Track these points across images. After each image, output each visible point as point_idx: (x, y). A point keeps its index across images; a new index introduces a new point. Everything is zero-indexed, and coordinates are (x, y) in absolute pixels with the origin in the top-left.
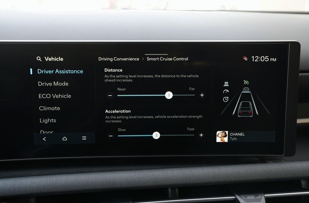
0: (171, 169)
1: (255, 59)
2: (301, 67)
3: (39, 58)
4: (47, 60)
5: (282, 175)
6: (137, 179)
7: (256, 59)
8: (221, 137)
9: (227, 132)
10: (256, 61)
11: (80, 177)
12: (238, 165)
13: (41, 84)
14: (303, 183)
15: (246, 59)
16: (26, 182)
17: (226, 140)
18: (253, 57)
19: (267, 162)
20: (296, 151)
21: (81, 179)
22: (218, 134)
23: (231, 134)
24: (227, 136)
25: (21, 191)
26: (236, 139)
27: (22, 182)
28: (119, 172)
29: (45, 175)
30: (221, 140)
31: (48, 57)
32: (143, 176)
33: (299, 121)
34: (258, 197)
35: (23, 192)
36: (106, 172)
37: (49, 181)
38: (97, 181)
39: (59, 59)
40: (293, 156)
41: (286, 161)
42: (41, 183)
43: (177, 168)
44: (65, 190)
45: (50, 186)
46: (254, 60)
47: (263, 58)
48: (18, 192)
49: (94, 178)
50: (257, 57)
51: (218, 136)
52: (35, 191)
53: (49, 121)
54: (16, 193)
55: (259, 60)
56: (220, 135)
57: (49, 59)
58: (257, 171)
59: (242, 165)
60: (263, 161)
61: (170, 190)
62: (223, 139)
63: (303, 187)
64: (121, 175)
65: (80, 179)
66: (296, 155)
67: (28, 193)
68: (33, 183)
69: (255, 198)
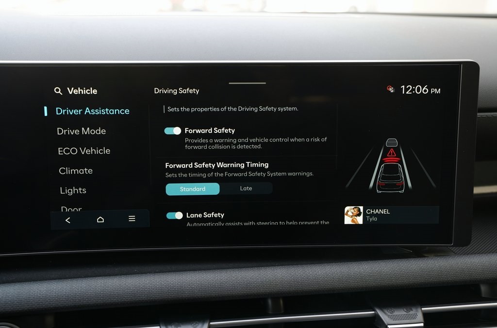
0: (272, 268)
1: (406, 90)
2: (481, 103)
3: (57, 90)
4: (71, 93)
6: (217, 284)
8: (352, 216)
10: (407, 93)
11: (125, 282)
13: (61, 131)
14: (484, 288)
15: (391, 90)
16: (38, 289)
17: (360, 220)
18: (403, 86)
19: (426, 255)
21: (127, 284)
22: (348, 211)
23: (369, 212)
24: (362, 215)
25: (31, 303)
26: (375, 219)
27: (32, 290)
29: (70, 278)
31: (73, 88)
32: (227, 279)
33: (477, 190)
34: (411, 312)
37: (75, 288)
38: (153, 287)
39: (90, 92)
40: (467, 245)
41: (456, 254)
42: (63, 291)
43: (282, 265)
45: (78, 295)
46: (405, 92)
47: (419, 88)
48: (25, 305)
49: (149, 283)
50: (409, 88)
51: (347, 214)
53: (76, 191)
55: (412, 92)
56: (350, 213)
57: (74, 92)
58: (410, 270)
60: (418, 254)
61: (270, 302)
62: (354, 219)
63: (483, 296)
64: (191, 277)
65: (125, 284)
68: (50, 291)
69: (406, 313)
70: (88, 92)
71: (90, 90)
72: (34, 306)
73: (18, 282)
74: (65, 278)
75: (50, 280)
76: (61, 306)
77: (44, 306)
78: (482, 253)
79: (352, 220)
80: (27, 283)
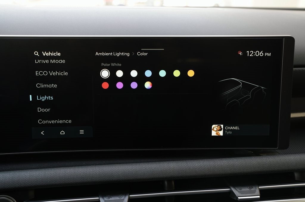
0: (168, 162)
2: (295, 62)
3: (36, 53)
4: (44, 55)
5: (276, 168)
6: (134, 172)
7: (251, 54)
8: (216, 131)
9: (222, 126)
11: (77, 170)
12: (233, 158)
14: (296, 175)
15: (240, 53)
16: (24, 175)
17: (221, 133)
18: (248, 51)
19: (261, 155)
20: (290, 144)
21: (79, 172)
22: (214, 128)
23: (227, 128)
24: (222, 130)
25: (20, 183)
26: (230, 133)
27: (20, 175)
28: (116, 165)
29: (43, 168)
30: (217, 134)
31: (45, 52)
32: (140, 169)
33: (293, 115)
35: (22, 184)
36: (103, 165)
37: (47, 174)
38: (95, 174)
39: (56, 54)
40: (287, 149)
41: (279, 154)
42: (40, 176)
43: (174, 161)
44: (63, 183)
45: (49, 179)
46: (249, 55)
47: (257, 52)
48: (17, 184)
49: (92, 171)
50: (252, 52)
51: (213, 130)
52: (34, 184)
54: (15, 186)
55: (253, 55)
56: (215, 129)
57: (46, 54)
58: (252, 163)
59: (237, 158)
60: (257, 154)
61: (166, 183)
62: (218, 133)
63: (296, 179)
64: (118, 167)
65: (78, 172)
66: (289, 148)
67: (27, 186)
68: (31, 176)
69: (249, 190)
70: (55, 54)
71: (56, 53)
72: (22, 185)
73: (12, 170)
74: (40, 168)
75: (32, 169)
76: (39, 185)
77: (28, 185)
78: (296, 153)
79: (217, 133)
80: (17, 171)
